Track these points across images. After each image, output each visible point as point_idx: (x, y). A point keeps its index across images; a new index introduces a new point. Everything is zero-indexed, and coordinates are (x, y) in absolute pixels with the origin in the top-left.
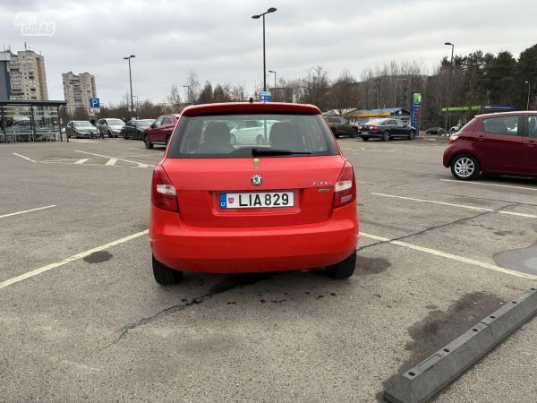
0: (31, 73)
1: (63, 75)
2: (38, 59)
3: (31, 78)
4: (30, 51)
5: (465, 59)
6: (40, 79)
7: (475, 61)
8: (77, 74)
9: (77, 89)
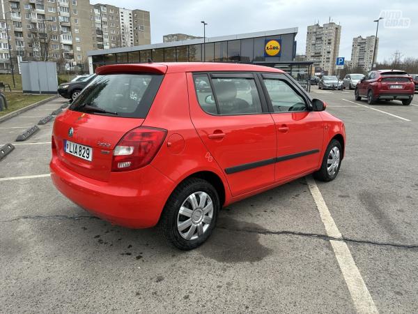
0: (329, 40)
1: (354, 39)
2: (337, 28)
3: (329, 43)
4: (332, 23)
6: (335, 44)
8: (364, 38)
9: (362, 50)
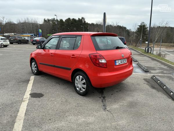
5: (51, 20)
7: (53, 21)
